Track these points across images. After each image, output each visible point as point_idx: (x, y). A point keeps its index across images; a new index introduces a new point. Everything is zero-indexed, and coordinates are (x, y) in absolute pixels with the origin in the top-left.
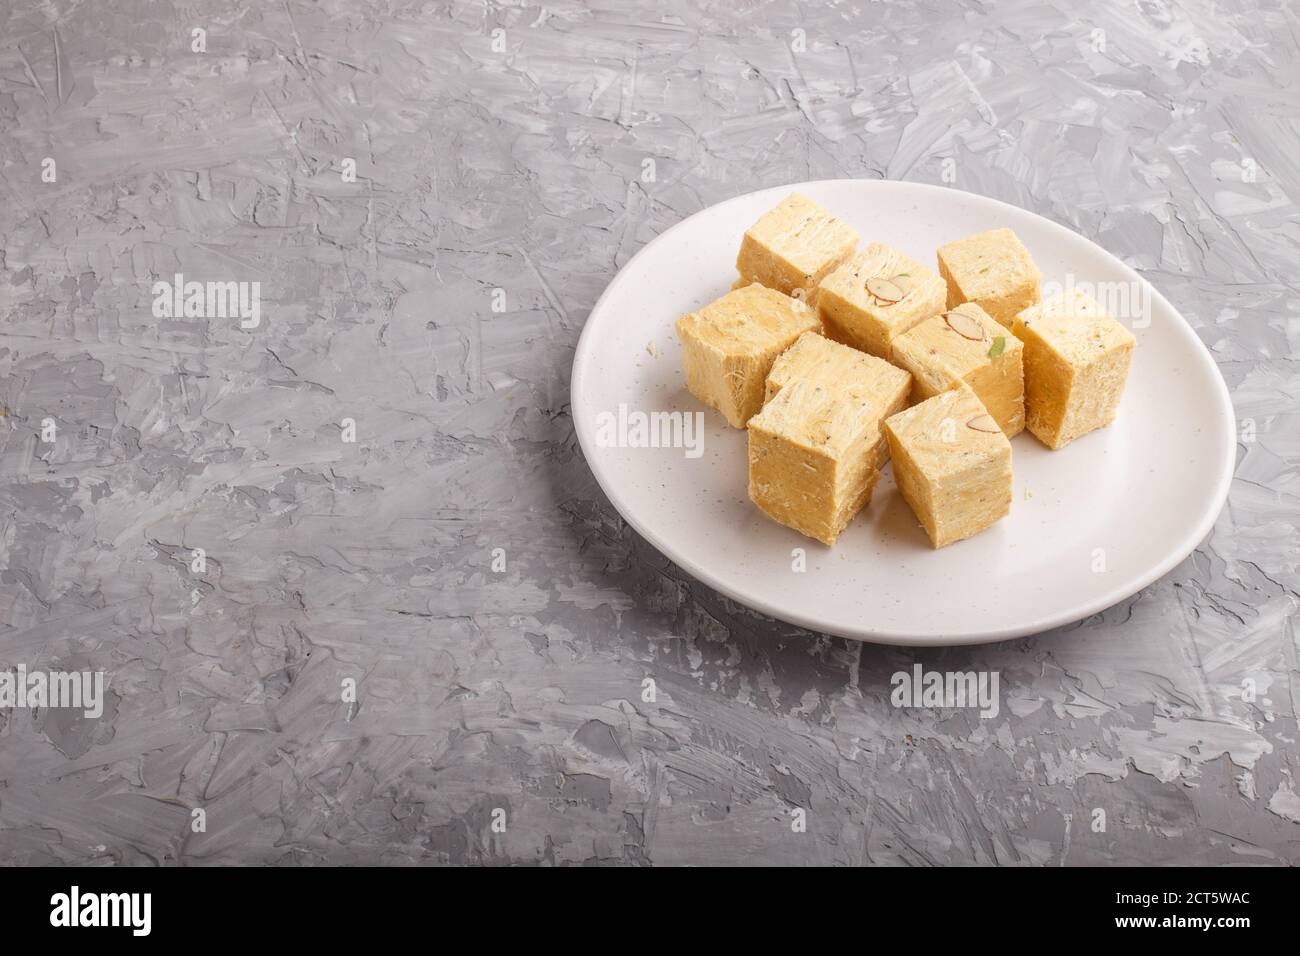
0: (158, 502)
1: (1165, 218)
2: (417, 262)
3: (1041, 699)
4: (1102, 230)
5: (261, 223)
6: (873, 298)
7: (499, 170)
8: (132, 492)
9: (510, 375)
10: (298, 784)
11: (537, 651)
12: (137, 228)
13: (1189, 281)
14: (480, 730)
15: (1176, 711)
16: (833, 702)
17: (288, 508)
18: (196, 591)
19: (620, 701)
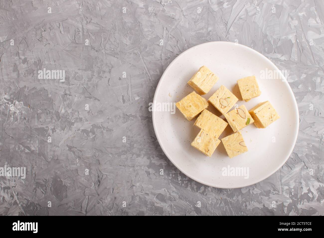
0: (66, 134)
1: (294, 41)
2: (115, 57)
3: (248, 189)
5: (77, 42)
6: (221, 105)
7: (132, 22)
8: (60, 131)
9: (138, 96)
10: (104, 208)
11: (148, 175)
12: (48, 44)
13: (296, 64)
14: (137, 196)
15: (274, 192)
16: (207, 189)
17: (94, 136)
18: (77, 159)
19: (164, 189)
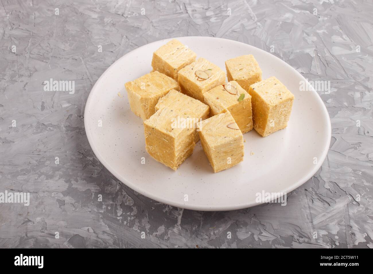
1: (313, 55)
2: (43, 61)
3: (250, 233)
4: (290, 58)
6: (197, 78)
7: (78, 30)
9: (69, 102)
11: (60, 206)
13: (320, 77)
14: (32, 237)
15: (301, 240)
16: (170, 231)
19: (88, 228)
